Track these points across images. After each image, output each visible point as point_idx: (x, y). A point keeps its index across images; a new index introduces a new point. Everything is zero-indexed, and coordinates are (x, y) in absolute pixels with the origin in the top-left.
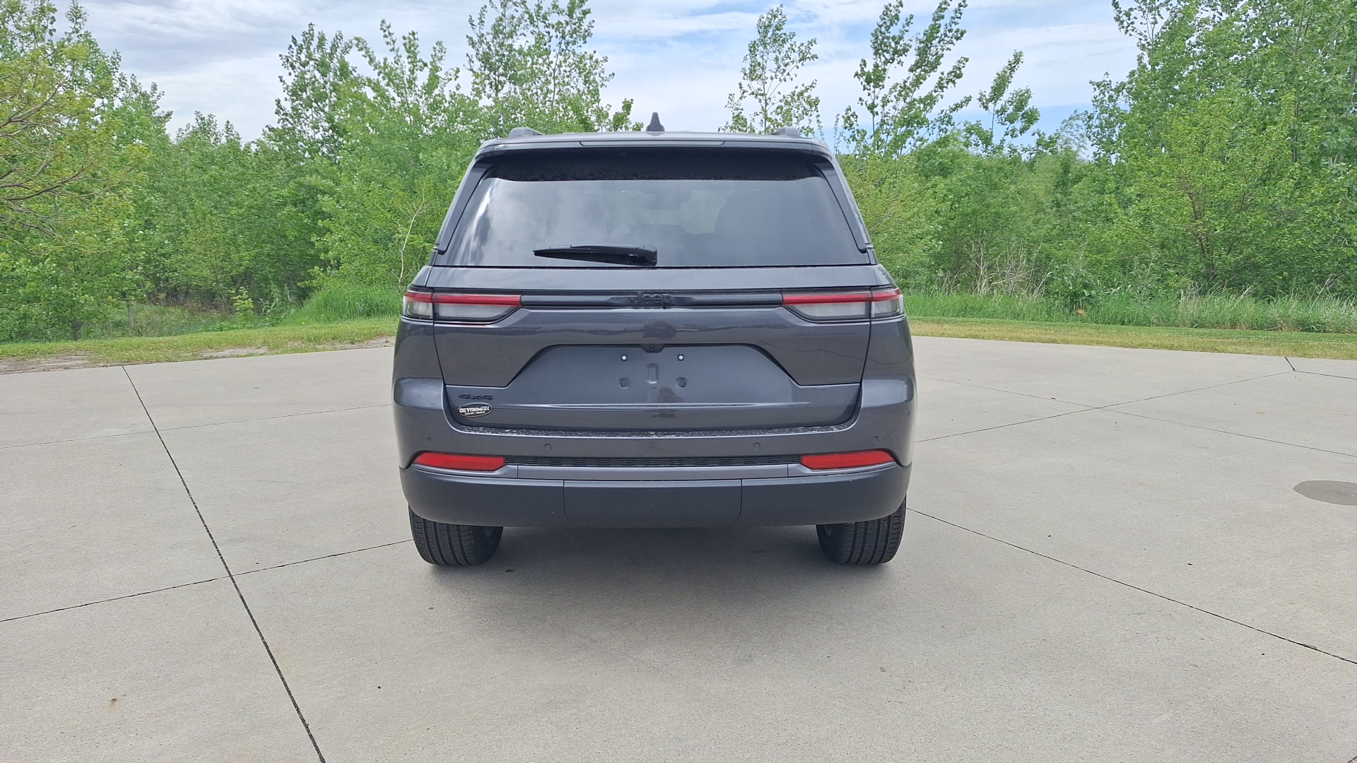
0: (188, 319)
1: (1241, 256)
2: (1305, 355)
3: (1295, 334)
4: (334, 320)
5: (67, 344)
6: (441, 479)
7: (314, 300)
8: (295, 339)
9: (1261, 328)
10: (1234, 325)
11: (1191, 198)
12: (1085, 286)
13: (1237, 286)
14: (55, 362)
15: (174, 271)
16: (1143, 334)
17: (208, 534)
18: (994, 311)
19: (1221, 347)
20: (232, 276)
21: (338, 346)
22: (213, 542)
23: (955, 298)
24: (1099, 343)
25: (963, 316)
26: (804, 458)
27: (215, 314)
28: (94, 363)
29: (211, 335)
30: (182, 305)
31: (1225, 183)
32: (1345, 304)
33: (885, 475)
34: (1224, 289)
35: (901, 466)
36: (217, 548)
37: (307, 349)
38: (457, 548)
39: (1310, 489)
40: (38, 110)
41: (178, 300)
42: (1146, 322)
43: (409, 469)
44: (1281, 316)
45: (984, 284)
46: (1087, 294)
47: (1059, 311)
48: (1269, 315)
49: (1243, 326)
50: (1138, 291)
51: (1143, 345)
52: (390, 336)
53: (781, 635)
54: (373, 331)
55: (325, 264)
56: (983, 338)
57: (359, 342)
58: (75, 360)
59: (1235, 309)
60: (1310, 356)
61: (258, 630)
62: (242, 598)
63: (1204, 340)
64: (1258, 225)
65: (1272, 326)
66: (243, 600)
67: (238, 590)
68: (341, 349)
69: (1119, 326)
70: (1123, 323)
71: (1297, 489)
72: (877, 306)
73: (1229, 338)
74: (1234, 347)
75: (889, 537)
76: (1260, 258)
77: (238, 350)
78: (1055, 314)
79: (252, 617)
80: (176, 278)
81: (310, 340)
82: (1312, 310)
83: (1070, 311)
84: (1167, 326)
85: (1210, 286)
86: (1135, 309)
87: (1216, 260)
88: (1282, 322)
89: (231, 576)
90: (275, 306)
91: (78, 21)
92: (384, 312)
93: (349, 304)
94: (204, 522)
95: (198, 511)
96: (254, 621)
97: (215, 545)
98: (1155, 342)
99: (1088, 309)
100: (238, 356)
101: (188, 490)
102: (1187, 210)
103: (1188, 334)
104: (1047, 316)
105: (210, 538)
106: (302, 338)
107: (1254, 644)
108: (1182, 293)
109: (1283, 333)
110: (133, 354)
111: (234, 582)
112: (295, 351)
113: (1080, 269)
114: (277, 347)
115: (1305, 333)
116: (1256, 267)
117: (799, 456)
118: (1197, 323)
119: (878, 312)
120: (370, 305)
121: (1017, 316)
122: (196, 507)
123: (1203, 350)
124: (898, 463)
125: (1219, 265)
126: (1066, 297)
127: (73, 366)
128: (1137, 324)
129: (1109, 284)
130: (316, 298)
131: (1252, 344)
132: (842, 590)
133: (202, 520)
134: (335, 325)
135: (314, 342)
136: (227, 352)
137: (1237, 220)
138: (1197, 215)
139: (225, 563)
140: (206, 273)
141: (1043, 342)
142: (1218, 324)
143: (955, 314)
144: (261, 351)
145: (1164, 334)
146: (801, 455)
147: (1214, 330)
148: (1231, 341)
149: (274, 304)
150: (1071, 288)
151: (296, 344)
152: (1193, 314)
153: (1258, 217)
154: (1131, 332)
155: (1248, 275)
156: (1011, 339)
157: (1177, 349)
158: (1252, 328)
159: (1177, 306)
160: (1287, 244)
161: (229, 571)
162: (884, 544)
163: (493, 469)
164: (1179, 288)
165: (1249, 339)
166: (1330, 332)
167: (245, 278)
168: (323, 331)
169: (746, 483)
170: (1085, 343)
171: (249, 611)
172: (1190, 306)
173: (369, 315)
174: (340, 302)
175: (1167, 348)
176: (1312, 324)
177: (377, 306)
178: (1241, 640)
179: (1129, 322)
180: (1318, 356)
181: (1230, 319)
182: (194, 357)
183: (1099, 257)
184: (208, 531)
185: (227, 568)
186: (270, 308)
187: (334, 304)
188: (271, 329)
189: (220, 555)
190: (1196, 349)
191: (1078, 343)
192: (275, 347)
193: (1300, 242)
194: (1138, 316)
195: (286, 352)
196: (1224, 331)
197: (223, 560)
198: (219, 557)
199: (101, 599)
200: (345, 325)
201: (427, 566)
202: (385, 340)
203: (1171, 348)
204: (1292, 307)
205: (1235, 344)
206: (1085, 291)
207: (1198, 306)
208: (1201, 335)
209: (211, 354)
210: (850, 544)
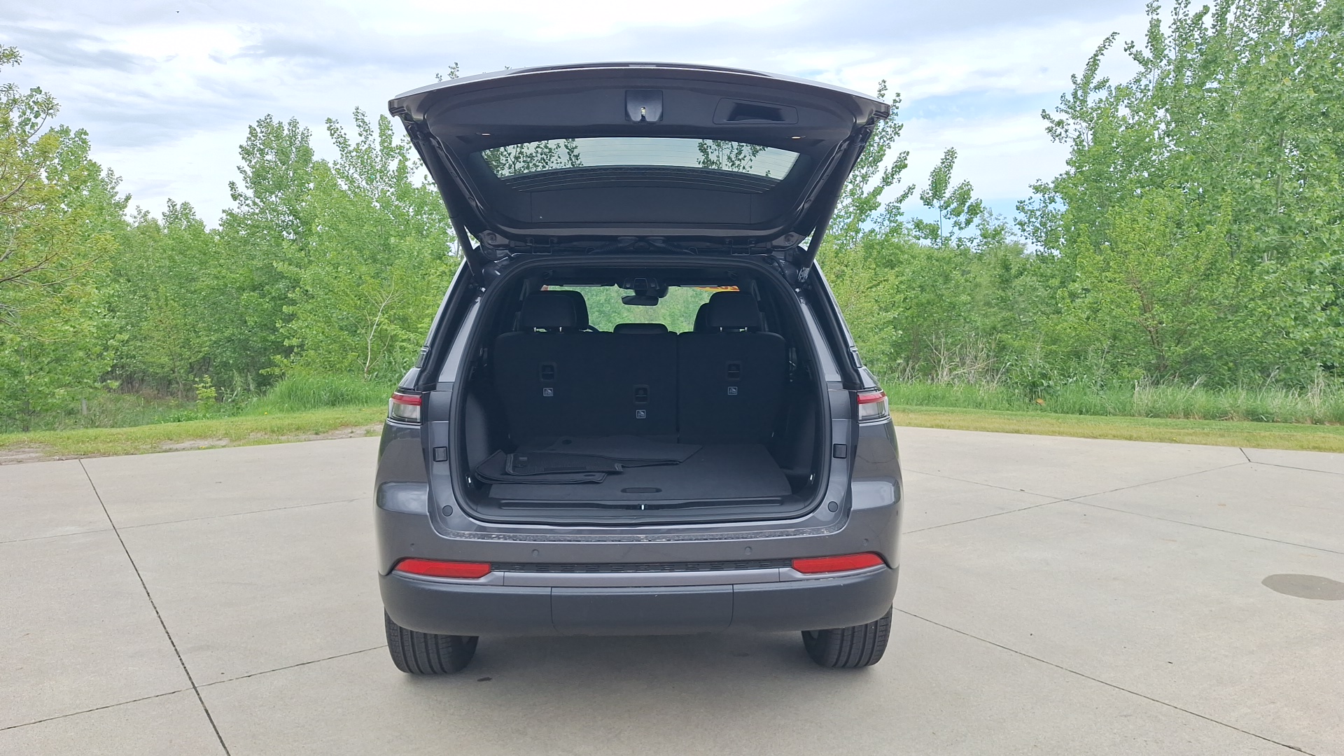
0: (143, 407)
1: (1189, 348)
2: (1258, 446)
3: (1247, 424)
4: (298, 410)
5: (20, 436)
6: (423, 586)
7: (277, 389)
8: (257, 430)
9: (1213, 417)
10: (1187, 415)
11: (1140, 293)
12: (1044, 376)
13: (1188, 379)
14: (8, 455)
15: (131, 357)
16: (1102, 424)
17: (170, 641)
18: (956, 400)
19: (1178, 438)
20: (190, 363)
21: (303, 437)
22: (176, 650)
23: (918, 387)
24: (1061, 434)
25: (927, 405)
26: (795, 561)
27: (173, 402)
28: (49, 456)
29: (172, 426)
30: (137, 392)
31: (1170, 278)
32: (1291, 395)
33: (876, 577)
34: (1176, 380)
35: (890, 568)
36: (179, 656)
37: (270, 441)
38: (433, 656)
39: (1279, 583)
40: (5, 201)
41: (133, 387)
42: (1104, 412)
43: (389, 577)
44: (1231, 406)
45: (945, 373)
46: (1045, 384)
47: (1019, 400)
48: (1219, 406)
49: (1196, 417)
50: (1094, 381)
51: (1104, 436)
52: (356, 426)
53: (771, 746)
54: (338, 421)
55: (288, 351)
56: (948, 428)
57: (324, 433)
58: (29, 452)
59: (1187, 400)
60: (1264, 447)
61: (225, 747)
62: (207, 711)
63: (1161, 430)
64: (1203, 318)
65: (1222, 415)
66: (208, 715)
67: (202, 703)
68: (305, 441)
69: (1077, 415)
70: (1081, 413)
71: (1265, 582)
72: (864, 408)
73: (1184, 428)
74: (1190, 437)
75: (877, 640)
76: (1207, 350)
77: (198, 441)
78: (1016, 403)
79: (218, 733)
80: (135, 364)
81: (273, 431)
82: (1261, 400)
83: (1030, 401)
84: (1125, 415)
85: (1162, 377)
86: (1092, 399)
87: (1166, 351)
88: (1232, 412)
89: (194, 687)
90: (236, 396)
91: (50, 111)
92: (349, 402)
93: (314, 393)
94: (165, 629)
95: (159, 617)
96: (220, 738)
97: (178, 653)
98: (1114, 432)
99: (1047, 399)
100: (199, 449)
101: (148, 594)
102: (1137, 303)
103: (1145, 424)
104: (1007, 405)
105: (172, 646)
106: (265, 429)
107: (1241, 746)
108: (1136, 384)
109: (1235, 424)
110: (89, 447)
111: (198, 694)
112: (259, 442)
113: (1038, 360)
114: (239, 439)
115: (1256, 423)
116: (1204, 357)
117: (790, 559)
118: (1153, 413)
119: (865, 414)
120: (335, 395)
121: (978, 405)
122: (157, 612)
123: (1161, 440)
124: (888, 566)
125: (1169, 356)
126: (1026, 387)
127: (26, 459)
128: (1094, 414)
129: (1065, 374)
130: (280, 387)
131: (1207, 435)
132: (829, 696)
133: (164, 626)
134: (299, 415)
135: (277, 433)
136: (187, 444)
137: (1184, 313)
138: (1145, 309)
139: (188, 674)
140: (165, 360)
141: (1007, 432)
142: (1171, 414)
143: (919, 403)
144: (223, 443)
145: (1121, 424)
146: (792, 559)
147: (1169, 420)
148: (1186, 431)
149: (236, 393)
150: (1030, 378)
151: (259, 435)
152: (1147, 405)
153: (1203, 310)
154: (1089, 421)
155: (1198, 366)
156: (976, 429)
157: (1136, 439)
158: (1205, 417)
159: (1132, 396)
160: (1232, 336)
161: (192, 683)
162: (871, 646)
163: (478, 575)
164: (1132, 379)
165: (1204, 429)
166: (1279, 422)
167: (203, 365)
168: (287, 422)
169: (738, 588)
170: (1047, 433)
171: (214, 726)
172: (1144, 396)
173: (333, 405)
174: (304, 391)
175: (1126, 439)
176: (1261, 414)
177: (342, 395)
178: (1228, 742)
179: (1087, 412)
180: (1271, 447)
181: (1183, 409)
182: (154, 450)
183: (1054, 347)
184: (170, 639)
185: (190, 678)
186: (231, 398)
187: (299, 393)
188: (233, 419)
189: (183, 664)
190: (1154, 440)
191: (1041, 433)
192: (237, 439)
193: (1244, 335)
194: (1095, 406)
195: (249, 444)
196: (1178, 421)
197: (186, 671)
198: (182, 667)
199: (56, 715)
200: (310, 415)
201: (398, 675)
202: (350, 431)
203: (1130, 438)
204: (1242, 398)
205: (1191, 435)
206: (1043, 381)
207: (1152, 396)
208: (1158, 425)
209: (171, 446)
210: (838, 647)
